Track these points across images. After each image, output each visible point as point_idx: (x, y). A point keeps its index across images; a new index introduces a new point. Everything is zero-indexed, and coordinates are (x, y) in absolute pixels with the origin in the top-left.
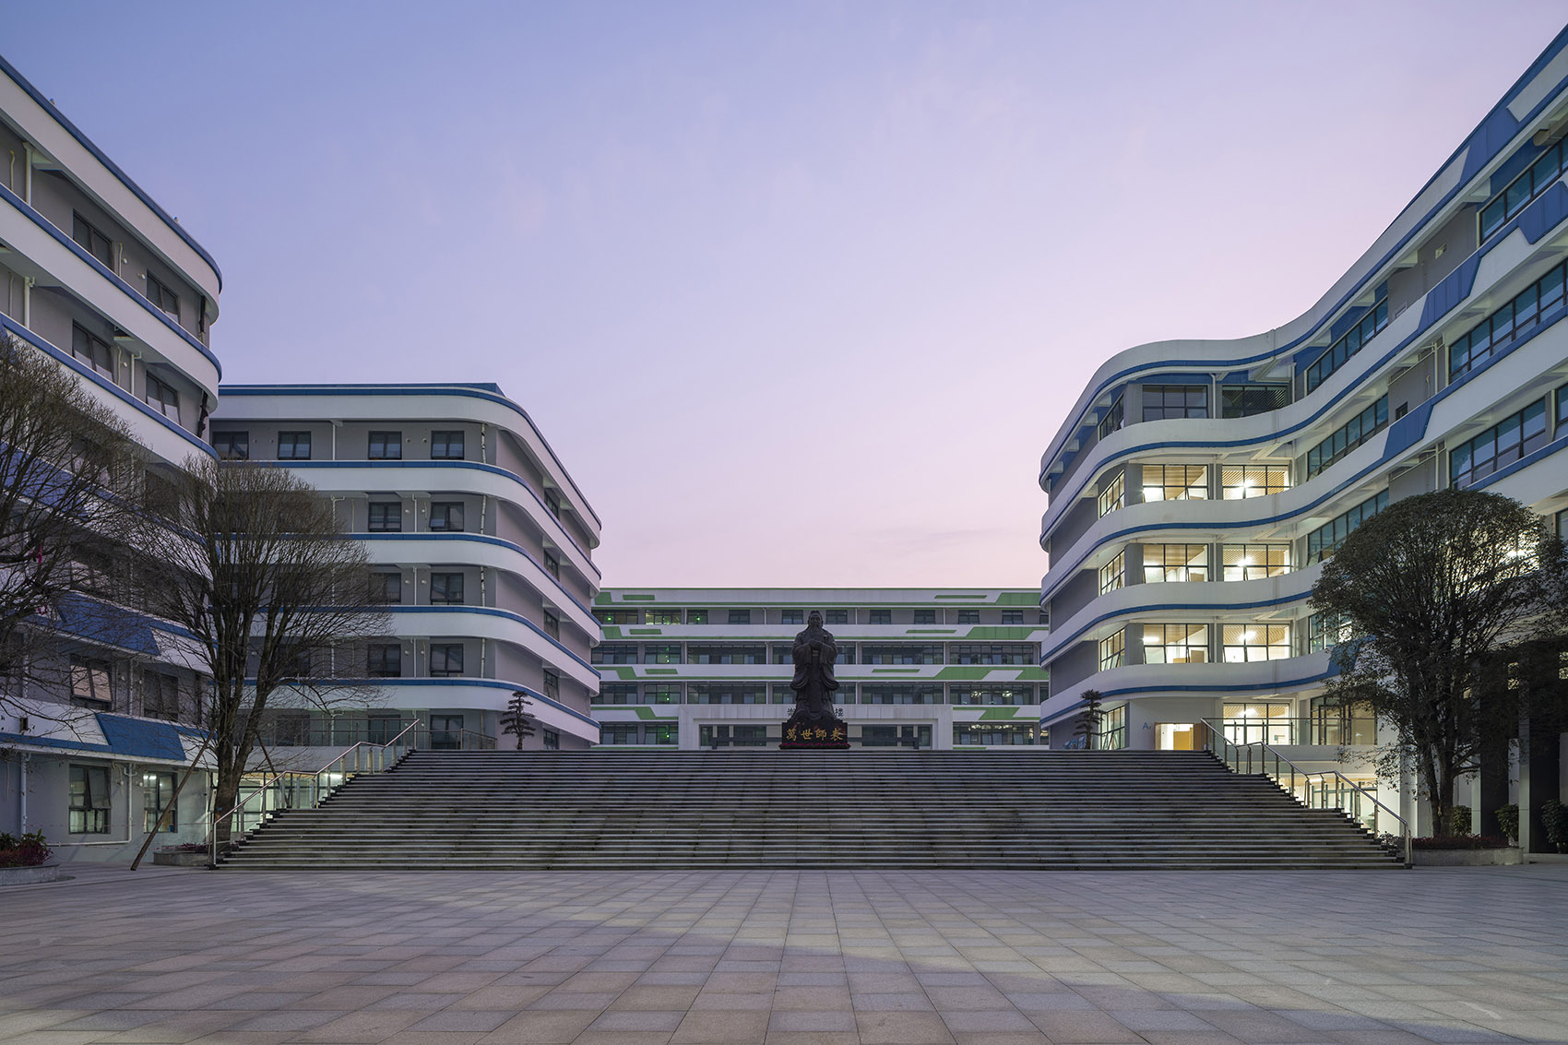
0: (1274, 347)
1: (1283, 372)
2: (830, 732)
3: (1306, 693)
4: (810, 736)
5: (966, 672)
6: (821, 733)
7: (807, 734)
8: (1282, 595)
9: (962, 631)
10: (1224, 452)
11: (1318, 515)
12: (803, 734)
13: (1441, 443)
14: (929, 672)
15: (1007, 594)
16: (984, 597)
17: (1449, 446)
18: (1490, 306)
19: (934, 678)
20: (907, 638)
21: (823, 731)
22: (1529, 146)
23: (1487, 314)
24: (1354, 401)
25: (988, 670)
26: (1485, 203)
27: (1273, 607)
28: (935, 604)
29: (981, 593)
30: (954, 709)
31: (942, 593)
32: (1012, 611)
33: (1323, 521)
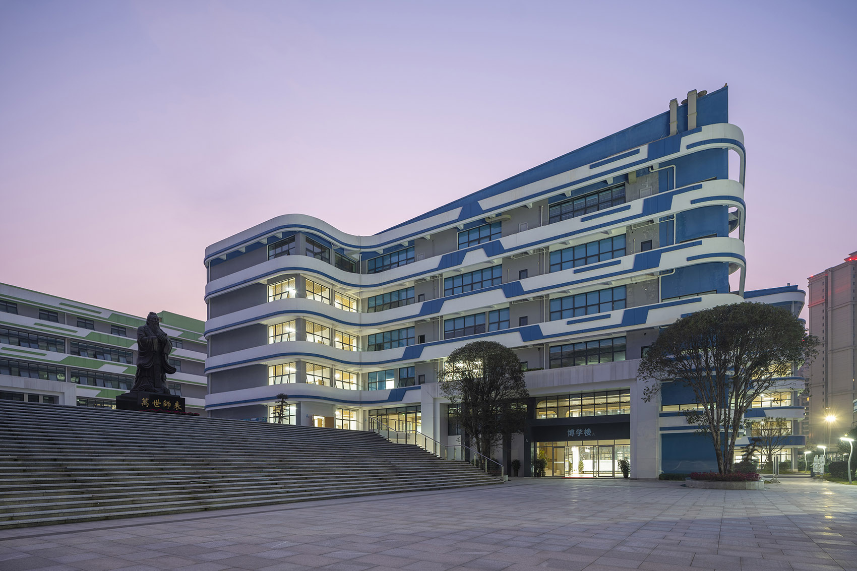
0: (358, 244)
1: (356, 257)
2: (173, 404)
3: (367, 408)
4: (159, 405)
5: (85, 362)
6: (167, 404)
7: (156, 403)
8: (363, 361)
9: (83, 333)
10: (340, 285)
11: (379, 329)
12: (154, 403)
13: (442, 317)
14: (54, 357)
15: (115, 315)
16: (100, 313)
17: (444, 318)
18: (463, 271)
19: (59, 363)
20: (34, 328)
21: (168, 402)
22: (483, 220)
23: (462, 273)
24: (401, 285)
25: (103, 364)
26: (461, 230)
27: (359, 366)
28: (60, 308)
29: (97, 310)
30: (78, 387)
31: (64, 302)
32: (118, 327)
33: (380, 331)
